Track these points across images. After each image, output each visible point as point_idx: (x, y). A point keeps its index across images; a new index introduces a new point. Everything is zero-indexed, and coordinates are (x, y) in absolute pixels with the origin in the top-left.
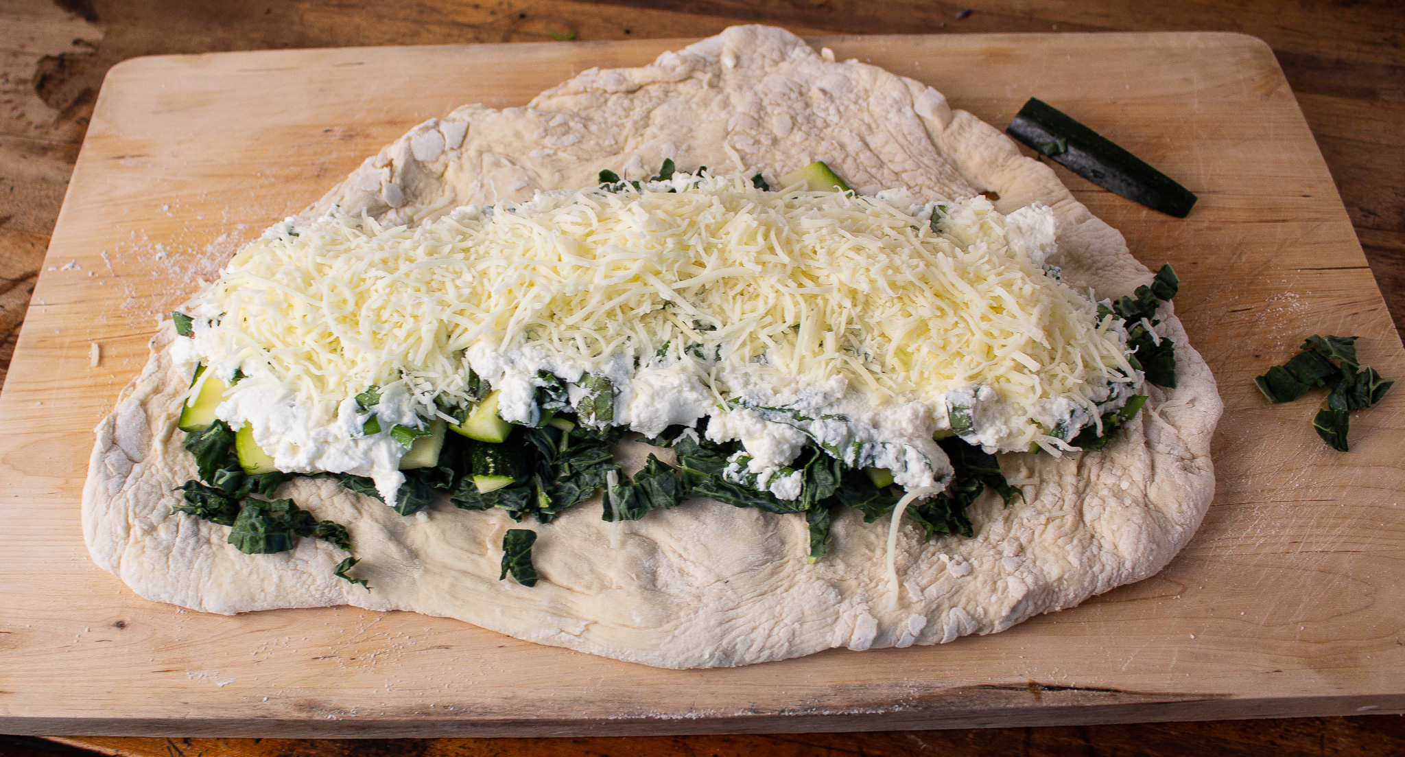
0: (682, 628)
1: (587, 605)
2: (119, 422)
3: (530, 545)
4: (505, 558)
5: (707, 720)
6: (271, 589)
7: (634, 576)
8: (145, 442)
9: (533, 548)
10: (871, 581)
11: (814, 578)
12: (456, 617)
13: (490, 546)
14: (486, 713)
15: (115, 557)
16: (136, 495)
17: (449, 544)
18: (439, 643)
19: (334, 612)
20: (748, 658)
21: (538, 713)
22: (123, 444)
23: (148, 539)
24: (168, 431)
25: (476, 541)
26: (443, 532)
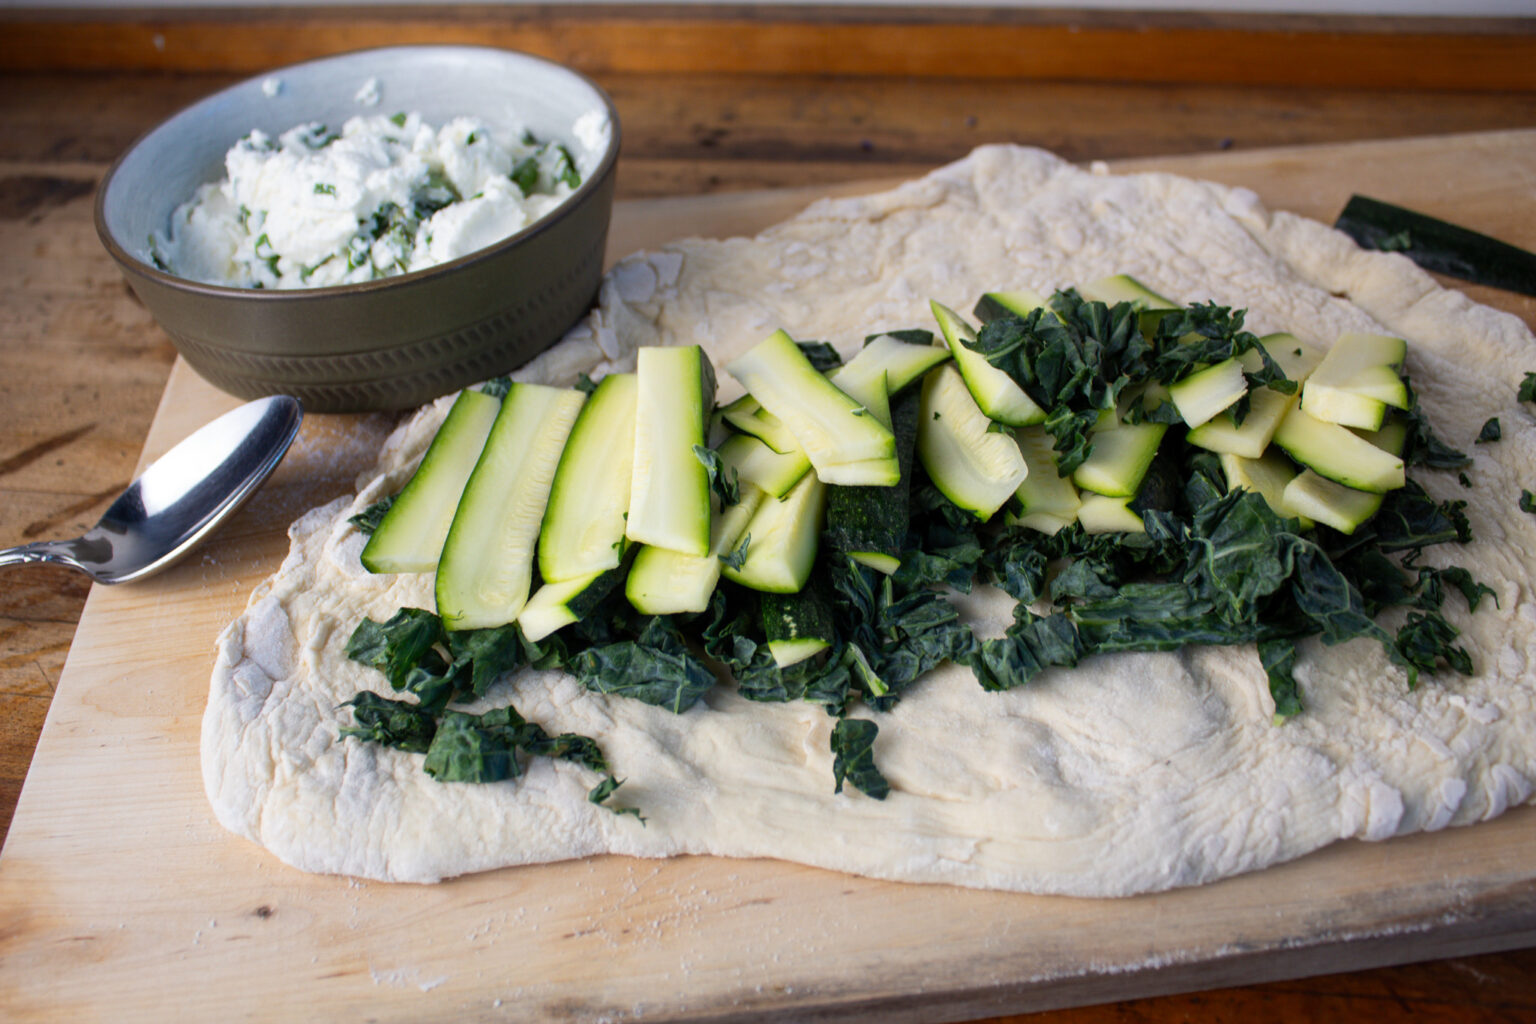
0: (1121, 833)
1: (970, 817)
2: (251, 627)
3: (871, 741)
4: (836, 762)
5: (1177, 968)
6: (492, 835)
7: (1031, 769)
8: (289, 654)
9: (873, 747)
10: (1367, 742)
11: (1288, 747)
12: (776, 854)
13: (808, 750)
14: (842, 992)
15: (253, 811)
16: (281, 720)
17: (748, 753)
18: (753, 897)
19: (589, 867)
20: (1222, 868)
21: (924, 984)
22: (257, 657)
23: (301, 779)
24: (321, 635)
25: (785, 748)
26: (737, 738)
